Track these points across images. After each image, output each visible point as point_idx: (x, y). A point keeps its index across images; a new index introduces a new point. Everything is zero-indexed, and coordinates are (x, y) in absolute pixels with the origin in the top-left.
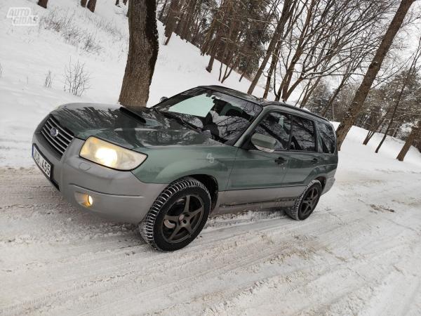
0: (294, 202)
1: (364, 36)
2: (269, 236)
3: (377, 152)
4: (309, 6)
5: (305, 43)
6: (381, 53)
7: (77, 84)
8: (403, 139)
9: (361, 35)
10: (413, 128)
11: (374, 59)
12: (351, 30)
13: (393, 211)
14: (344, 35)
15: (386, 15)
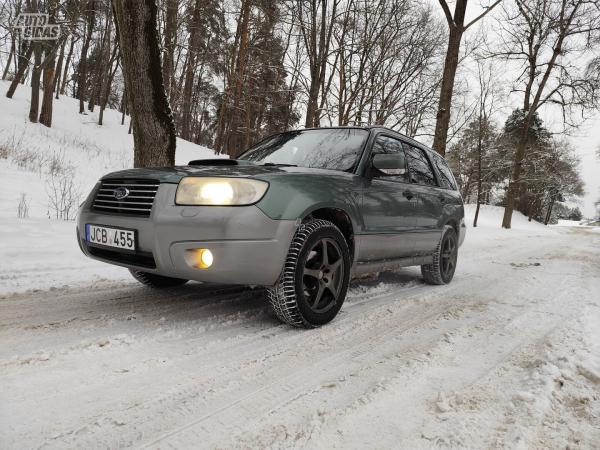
0: (431, 257)
1: (414, 88)
2: (421, 300)
3: (475, 225)
4: (338, 67)
5: (349, 110)
6: (445, 98)
7: (67, 203)
8: (498, 204)
9: (410, 89)
10: (505, 188)
11: (439, 107)
12: (398, 86)
13: (538, 264)
14: (391, 92)
15: (432, 59)
